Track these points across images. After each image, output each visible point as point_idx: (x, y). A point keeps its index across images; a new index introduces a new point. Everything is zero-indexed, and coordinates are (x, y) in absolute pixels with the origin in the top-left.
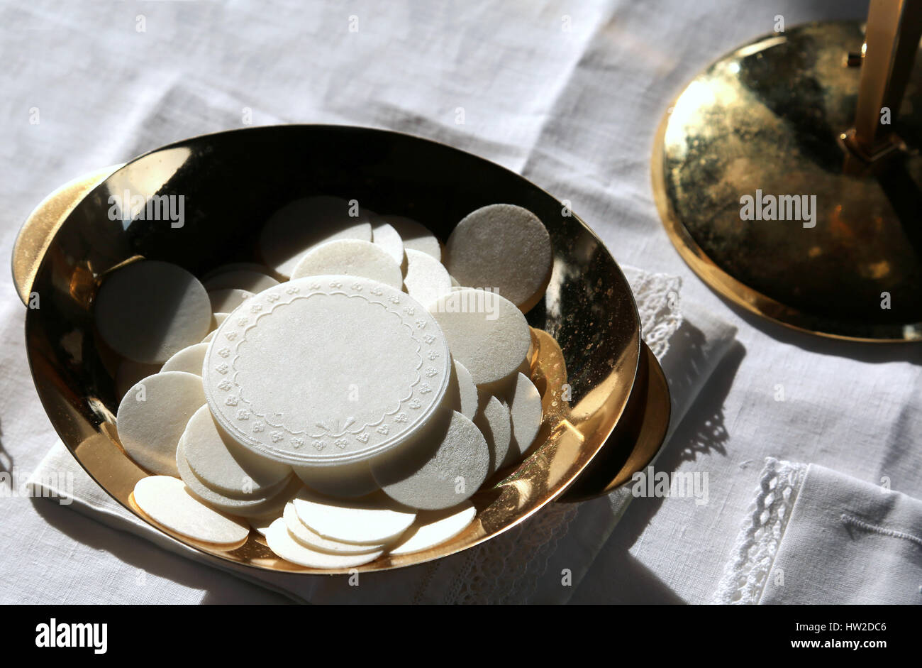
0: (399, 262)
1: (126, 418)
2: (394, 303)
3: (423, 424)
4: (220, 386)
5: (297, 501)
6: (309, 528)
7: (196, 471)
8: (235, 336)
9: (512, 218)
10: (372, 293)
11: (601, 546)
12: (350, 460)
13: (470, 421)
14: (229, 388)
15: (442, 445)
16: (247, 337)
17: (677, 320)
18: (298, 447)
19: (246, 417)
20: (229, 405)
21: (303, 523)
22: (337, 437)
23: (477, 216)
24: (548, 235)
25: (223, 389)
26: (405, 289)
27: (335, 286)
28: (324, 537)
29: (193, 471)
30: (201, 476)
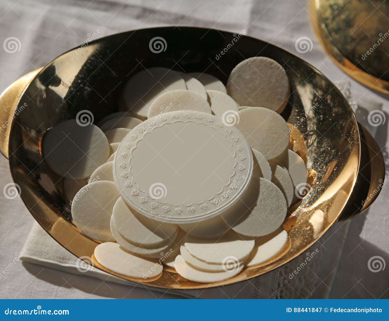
0: (206, 98)
1: (77, 212)
2: (210, 122)
3: (246, 188)
4: (126, 185)
5: (186, 244)
6: (199, 259)
7: (125, 237)
8: (127, 155)
9: (262, 64)
10: (196, 118)
11: (345, 237)
12: (211, 216)
13: (270, 182)
14: (132, 186)
15: (258, 198)
16: (133, 154)
17: (354, 105)
18: (180, 214)
19: (146, 201)
20: (134, 196)
21: (194, 257)
22: (200, 204)
23: (242, 67)
24: (284, 70)
25: (128, 187)
26: (213, 113)
27: (175, 118)
28: (209, 263)
29: (123, 237)
30: (128, 239)
